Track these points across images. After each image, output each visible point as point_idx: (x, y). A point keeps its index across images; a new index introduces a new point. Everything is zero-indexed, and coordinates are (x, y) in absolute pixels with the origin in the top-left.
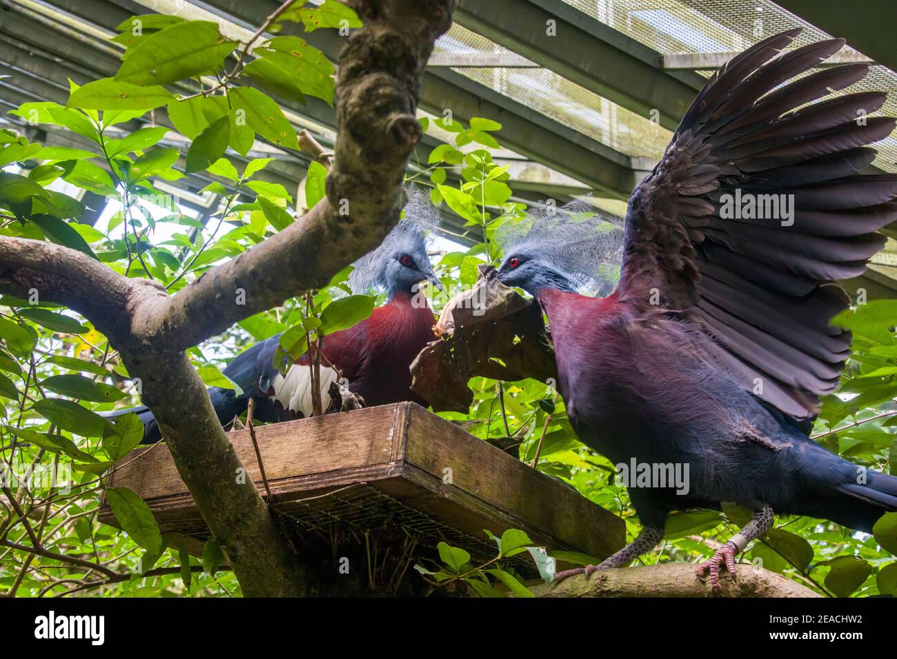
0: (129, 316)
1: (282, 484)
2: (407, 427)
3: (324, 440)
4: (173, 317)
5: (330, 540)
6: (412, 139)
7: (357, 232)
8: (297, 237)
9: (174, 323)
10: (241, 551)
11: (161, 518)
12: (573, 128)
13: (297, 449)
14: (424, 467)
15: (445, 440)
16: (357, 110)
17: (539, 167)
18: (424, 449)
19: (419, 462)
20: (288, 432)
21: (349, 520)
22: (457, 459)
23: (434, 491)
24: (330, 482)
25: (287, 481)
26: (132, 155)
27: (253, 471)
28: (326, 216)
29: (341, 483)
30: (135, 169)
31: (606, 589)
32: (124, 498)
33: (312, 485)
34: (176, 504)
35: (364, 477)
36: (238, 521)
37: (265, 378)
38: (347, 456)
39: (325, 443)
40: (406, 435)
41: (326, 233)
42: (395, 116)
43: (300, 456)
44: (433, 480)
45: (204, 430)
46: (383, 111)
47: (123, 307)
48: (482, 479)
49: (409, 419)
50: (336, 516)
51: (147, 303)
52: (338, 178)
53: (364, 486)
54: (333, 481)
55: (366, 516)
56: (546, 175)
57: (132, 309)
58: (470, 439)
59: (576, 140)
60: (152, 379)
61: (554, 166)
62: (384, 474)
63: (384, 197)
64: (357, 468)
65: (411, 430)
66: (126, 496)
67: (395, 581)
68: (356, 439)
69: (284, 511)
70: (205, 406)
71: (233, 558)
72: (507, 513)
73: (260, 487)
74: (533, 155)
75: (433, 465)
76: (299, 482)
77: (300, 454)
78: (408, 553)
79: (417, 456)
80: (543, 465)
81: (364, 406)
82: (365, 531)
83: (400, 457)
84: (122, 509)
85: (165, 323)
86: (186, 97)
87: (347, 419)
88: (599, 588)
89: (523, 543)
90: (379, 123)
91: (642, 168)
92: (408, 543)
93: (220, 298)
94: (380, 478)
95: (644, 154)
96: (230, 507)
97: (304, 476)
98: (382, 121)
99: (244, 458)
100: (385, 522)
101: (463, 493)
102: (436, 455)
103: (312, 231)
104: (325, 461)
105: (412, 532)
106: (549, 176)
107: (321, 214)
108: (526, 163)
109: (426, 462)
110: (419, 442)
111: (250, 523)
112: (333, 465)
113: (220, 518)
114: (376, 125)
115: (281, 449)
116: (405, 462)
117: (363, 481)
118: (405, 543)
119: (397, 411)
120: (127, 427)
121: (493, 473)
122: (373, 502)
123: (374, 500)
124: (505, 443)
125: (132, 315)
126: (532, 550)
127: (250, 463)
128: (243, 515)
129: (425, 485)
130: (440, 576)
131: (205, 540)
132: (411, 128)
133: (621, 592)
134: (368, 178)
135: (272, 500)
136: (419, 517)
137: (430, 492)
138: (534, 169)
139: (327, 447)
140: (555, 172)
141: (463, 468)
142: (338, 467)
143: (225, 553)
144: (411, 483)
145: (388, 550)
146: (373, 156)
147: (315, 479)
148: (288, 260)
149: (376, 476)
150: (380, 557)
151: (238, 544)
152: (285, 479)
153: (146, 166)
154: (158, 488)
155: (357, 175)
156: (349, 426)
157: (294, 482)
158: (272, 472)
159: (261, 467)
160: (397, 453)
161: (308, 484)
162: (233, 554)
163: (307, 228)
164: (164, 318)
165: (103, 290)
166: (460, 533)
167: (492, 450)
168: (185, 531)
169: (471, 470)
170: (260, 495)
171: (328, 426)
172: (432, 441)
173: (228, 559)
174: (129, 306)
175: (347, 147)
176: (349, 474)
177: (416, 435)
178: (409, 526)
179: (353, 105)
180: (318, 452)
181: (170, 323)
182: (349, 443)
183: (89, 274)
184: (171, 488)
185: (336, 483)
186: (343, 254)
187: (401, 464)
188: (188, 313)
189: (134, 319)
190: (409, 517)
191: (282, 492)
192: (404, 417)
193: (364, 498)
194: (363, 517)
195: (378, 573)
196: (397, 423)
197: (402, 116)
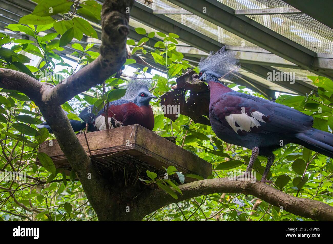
0: (41, 95)
1: (95, 152)
2: (136, 133)
3: (109, 137)
4: (54, 94)
5: (112, 170)
6: (126, 33)
7: (111, 65)
8: (92, 67)
9: (54, 97)
10: (82, 174)
11: (56, 163)
12: (206, 35)
13: (100, 140)
14: (142, 146)
15: (150, 137)
16: (107, 24)
17: (195, 49)
18: (142, 140)
19: (141, 144)
20: (98, 134)
21: (118, 164)
22: (154, 144)
23: (146, 154)
24: (111, 151)
25: (97, 151)
26: (47, 42)
27: (86, 148)
28: (101, 60)
29: (115, 151)
30: (48, 47)
31: (203, 186)
32: (43, 156)
33: (105, 152)
34: (61, 158)
35: (122, 149)
36: (80, 164)
37: (93, 118)
38: (117, 142)
39: (110, 138)
40: (136, 135)
41: (101, 65)
42: (120, 26)
43: (101, 142)
44: (145, 150)
45: (68, 133)
46: (116, 24)
47: (39, 92)
48: (162, 150)
49: (137, 130)
50: (114, 163)
51: (47, 90)
52: (103, 46)
53: (122, 152)
54: (112, 151)
55: (124, 162)
56: (197, 51)
57: (42, 93)
58: (158, 137)
59: (207, 40)
60: (50, 116)
61: (200, 48)
62: (128, 148)
63: (118, 53)
64: (120, 146)
65: (138, 134)
66: (43, 155)
67: (134, 184)
68: (119, 137)
69: (97, 160)
70: (68, 125)
71: (79, 176)
72: (171, 162)
73: (88, 153)
74: (193, 44)
75: (145, 145)
76: (101, 151)
77: (102, 142)
78: (138, 175)
79: (140, 142)
80: (185, 146)
81: (123, 126)
82: (124, 167)
83: (134, 142)
84: (42, 160)
85: (51, 97)
86: (59, 21)
87: (117, 130)
88: (200, 186)
89: (174, 170)
90: (115, 28)
91: (229, 49)
92: (138, 171)
93: (68, 88)
94: (127, 149)
95: (230, 44)
96: (78, 159)
97: (103, 149)
98: (116, 27)
99: (83, 143)
100: (130, 164)
101: (156, 155)
102: (146, 142)
103: (97, 65)
104: (110, 144)
105: (139, 168)
106: (198, 52)
107: (100, 59)
108: (190, 47)
109: (143, 144)
110: (140, 138)
111: (84, 164)
112: (112, 146)
113: (74, 163)
114: (114, 28)
115: (95, 140)
116: (136, 144)
117: (122, 151)
118: (137, 172)
119: (133, 127)
120: (43, 132)
121: (166, 148)
122: (125, 158)
123: (126, 157)
124: (171, 138)
125: (42, 95)
126: (177, 173)
127: (85, 145)
128: (82, 162)
129: (143, 152)
130: (148, 182)
131: (70, 170)
132: (125, 30)
133: (208, 187)
134: (112, 46)
135: (92, 157)
136: (141, 163)
137: (144, 154)
138: (193, 49)
139: (110, 139)
140: (200, 50)
141: (156, 146)
142: (114, 146)
143: (77, 174)
144: (138, 151)
145: (131, 174)
146: (113, 39)
147: (106, 150)
148: (89, 75)
149: (126, 149)
150: (129, 176)
151: (80, 171)
152: (96, 150)
153: (51, 46)
154: (55, 153)
155: (109, 46)
156: (118, 132)
157: (99, 151)
158: (92, 148)
159: (88, 146)
160: (133, 141)
161: (104, 152)
162: (79, 174)
163: (95, 64)
164: (50, 95)
165: (32, 86)
166: (155, 168)
167: (166, 141)
168: (64, 167)
169: (158, 147)
170: (88, 155)
171: (110, 132)
172: (145, 137)
173: (77, 176)
174: (41, 92)
175: (105, 36)
176: (117, 148)
177: (139, 135)
178: (138, 166)
179: (106, 22)
180: (107, 141)
181: (53, 97)
182: (117, 138)
183: (27, 80)
184: (59, 153)
185: (113, 151)
186: (107, 73)
187: (134, 145)
188: (58, 93)
189: (42, 96)
190: (138, 163)
191: (95, 154)
192: (135, 129)
193: (122, 156)
194: (122, 163)
195: (128, 181)
196: (133, 131)
197: (122, 25)
